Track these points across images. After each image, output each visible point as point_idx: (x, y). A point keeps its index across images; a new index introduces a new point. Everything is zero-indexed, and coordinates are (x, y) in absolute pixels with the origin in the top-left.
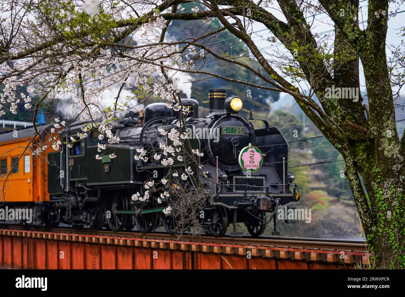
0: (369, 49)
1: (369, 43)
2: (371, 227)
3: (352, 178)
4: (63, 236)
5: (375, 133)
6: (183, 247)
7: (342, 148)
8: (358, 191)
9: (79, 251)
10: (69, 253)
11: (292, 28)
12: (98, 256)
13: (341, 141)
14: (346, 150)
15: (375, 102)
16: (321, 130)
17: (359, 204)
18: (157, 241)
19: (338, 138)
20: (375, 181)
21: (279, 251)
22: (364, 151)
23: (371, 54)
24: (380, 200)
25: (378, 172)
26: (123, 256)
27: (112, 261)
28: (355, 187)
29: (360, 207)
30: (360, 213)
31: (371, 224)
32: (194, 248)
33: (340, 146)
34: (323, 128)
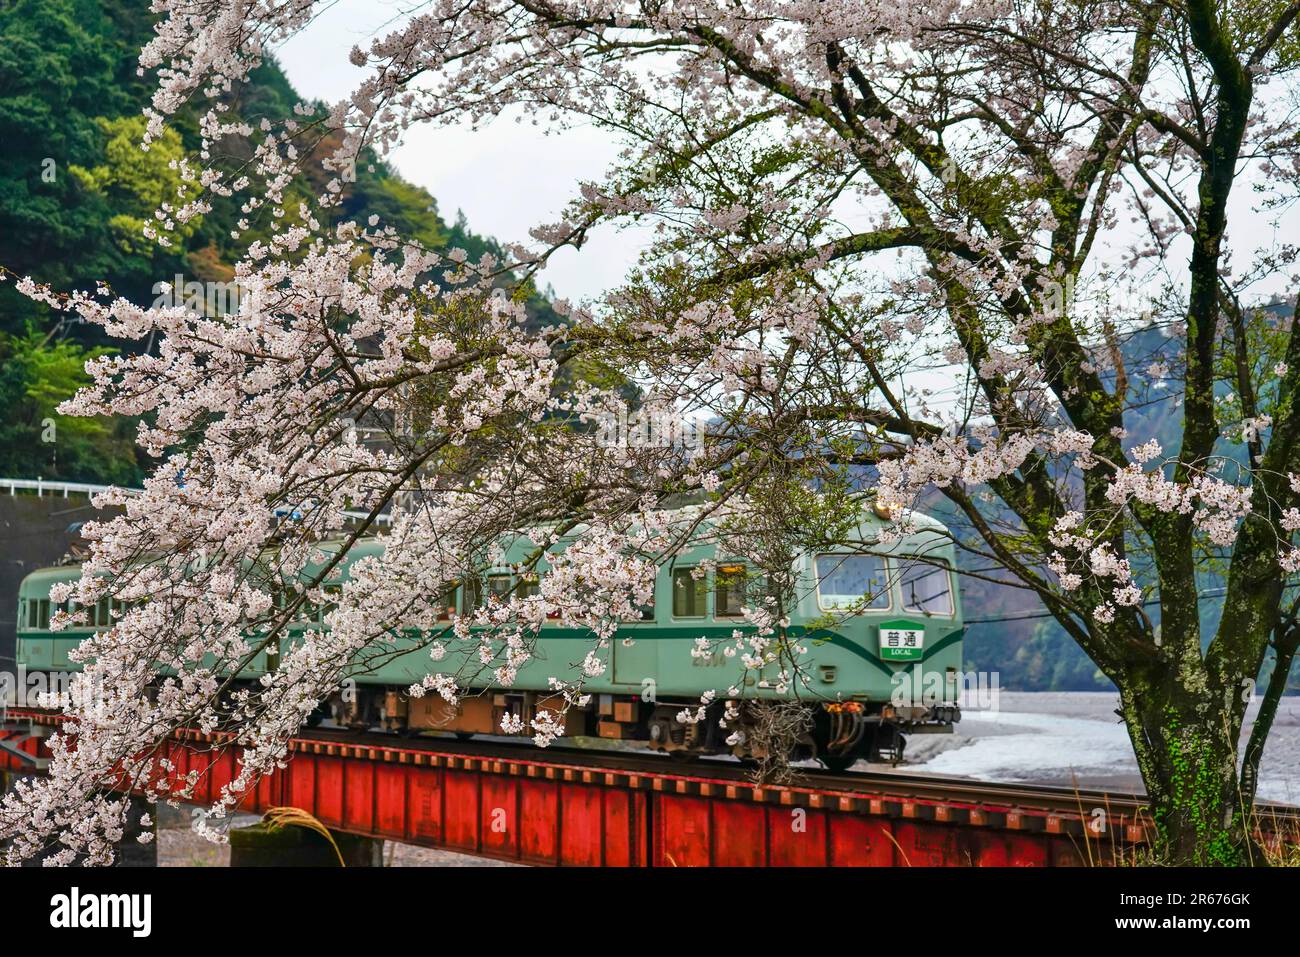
0: (1170, 535)
1: (1170, 526)
2: (1161, 796)
3: (1133, 721)
4: (362, 750)
5: (1171, 656)
6: (634, 781)
7: (1117, 675)
8: (1142, 742)
9: (392, 780)
10: (370, 783)
11: (1029, 486)
12: (438, 791)
13: (1114, 665)
14: (1123, 678)
15: (1175, 611)
16: (1083, 646)
17: (1143, 760)
18: (577, 768)
19: (1111, 660)
20: (1167, 727)
21: (837, 799)
22: (1145, 679)
23: (1173, 541)
24: (1175, 757)
25: (1173, 714)
26: (494, 792)
27: (468, 801)
28: (1136, 735)
29: (1144, 765)
30: (1144, 775)
31: (1161, 791)
32: (657, 783)
33: (1113, 672)
34: (1086, 644)
